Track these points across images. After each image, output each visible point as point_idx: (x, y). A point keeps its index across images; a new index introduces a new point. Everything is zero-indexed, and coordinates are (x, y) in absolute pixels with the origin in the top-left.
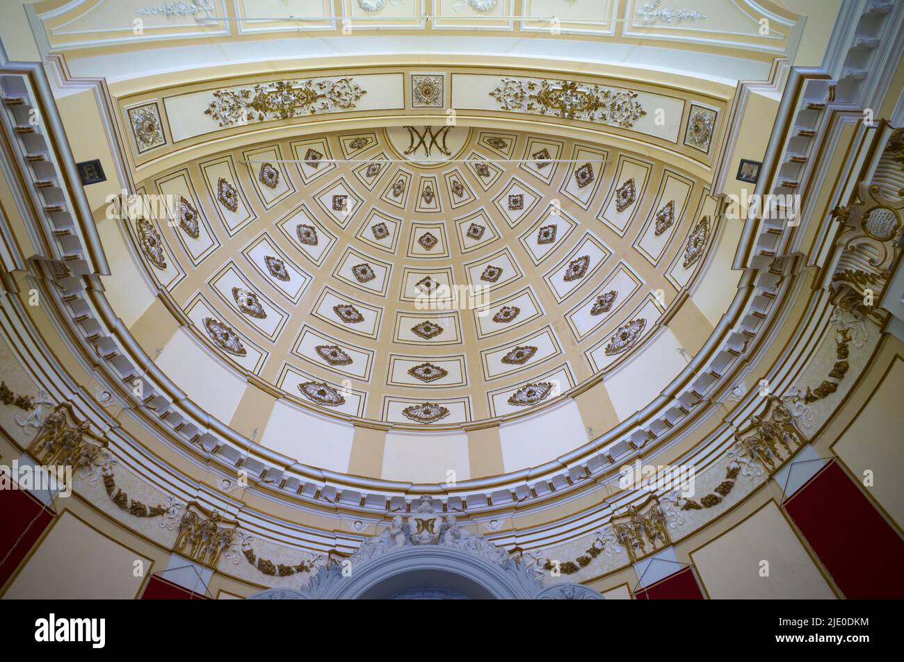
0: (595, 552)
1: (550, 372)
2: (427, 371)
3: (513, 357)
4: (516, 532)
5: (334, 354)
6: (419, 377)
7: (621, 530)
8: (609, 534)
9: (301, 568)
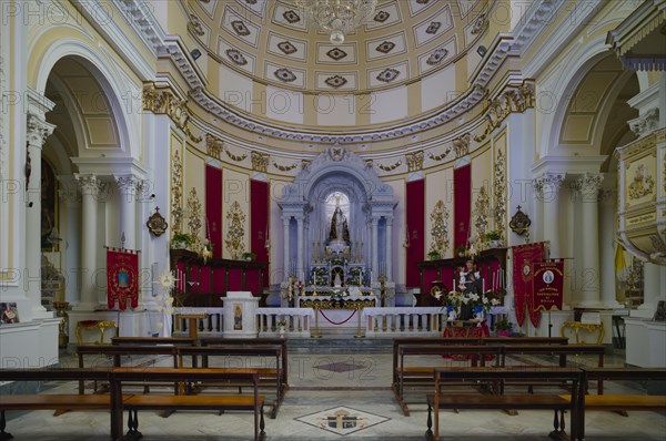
0: (398, 165)
1: (399, 64)
2: (336, 54)
3: (382, 48)
4: (372, 152)
5: (287, 47)
6: (332, 57)
7: (408, 160)
8: (403, 158)
9: (293, 167)
